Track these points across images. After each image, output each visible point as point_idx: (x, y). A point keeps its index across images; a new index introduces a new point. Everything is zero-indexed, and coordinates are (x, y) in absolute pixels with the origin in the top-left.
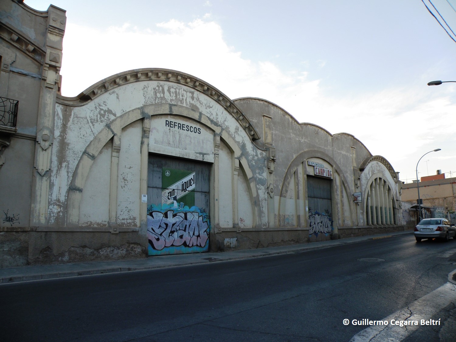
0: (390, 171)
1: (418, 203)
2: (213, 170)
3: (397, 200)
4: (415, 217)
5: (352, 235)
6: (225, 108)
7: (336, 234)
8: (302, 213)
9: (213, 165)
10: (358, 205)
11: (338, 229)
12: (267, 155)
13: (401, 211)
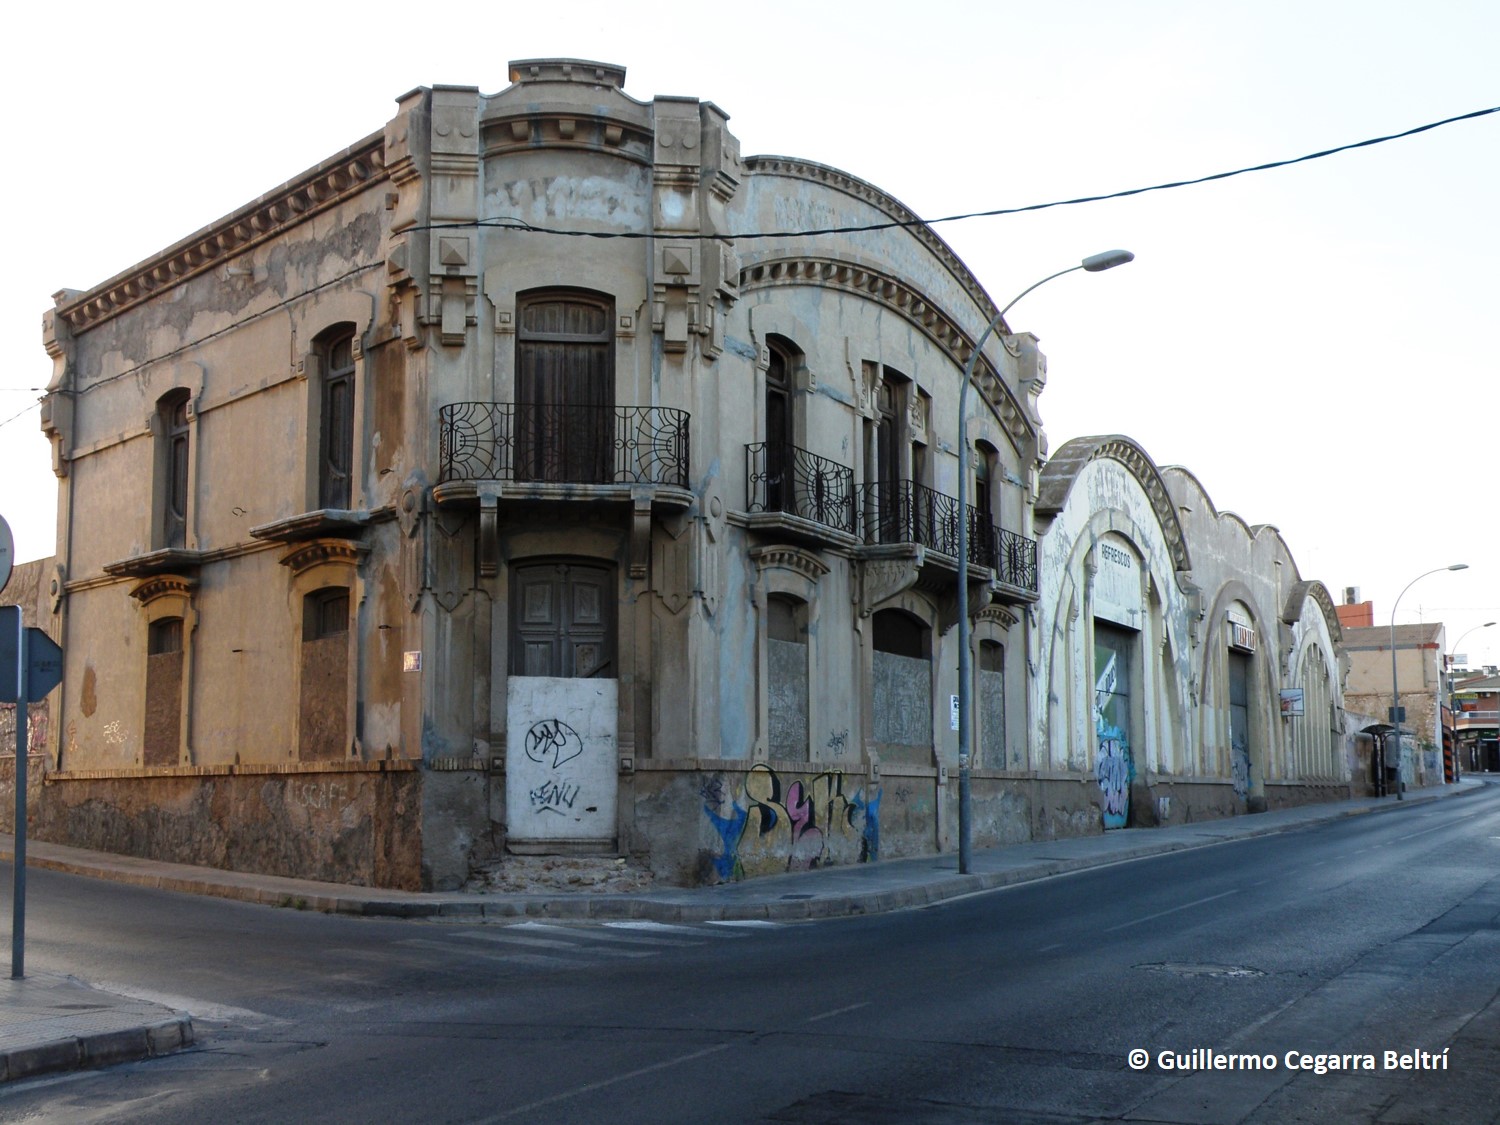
0: (1329, 621)
1: (1392, 719)
2: (1140, 650)
3: (1338, 708)
4: (1366, 759)
5: (1281, 803)
6: (1152, 503)
7: (1260, 798)
8: (1211, 740)
9: (1139, 635)
10: (1287, 722)
11: (1265, 785)
12: (1192, 605)
13: (1344, 737)
